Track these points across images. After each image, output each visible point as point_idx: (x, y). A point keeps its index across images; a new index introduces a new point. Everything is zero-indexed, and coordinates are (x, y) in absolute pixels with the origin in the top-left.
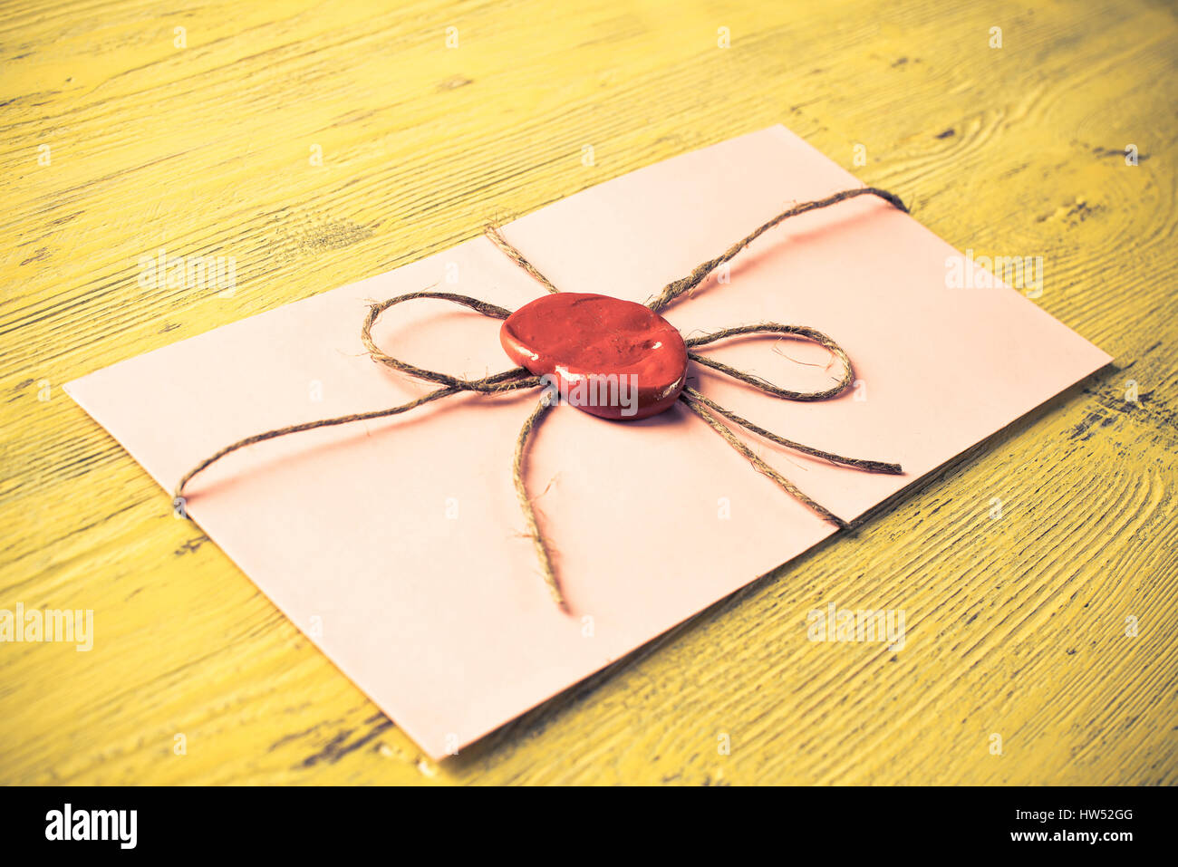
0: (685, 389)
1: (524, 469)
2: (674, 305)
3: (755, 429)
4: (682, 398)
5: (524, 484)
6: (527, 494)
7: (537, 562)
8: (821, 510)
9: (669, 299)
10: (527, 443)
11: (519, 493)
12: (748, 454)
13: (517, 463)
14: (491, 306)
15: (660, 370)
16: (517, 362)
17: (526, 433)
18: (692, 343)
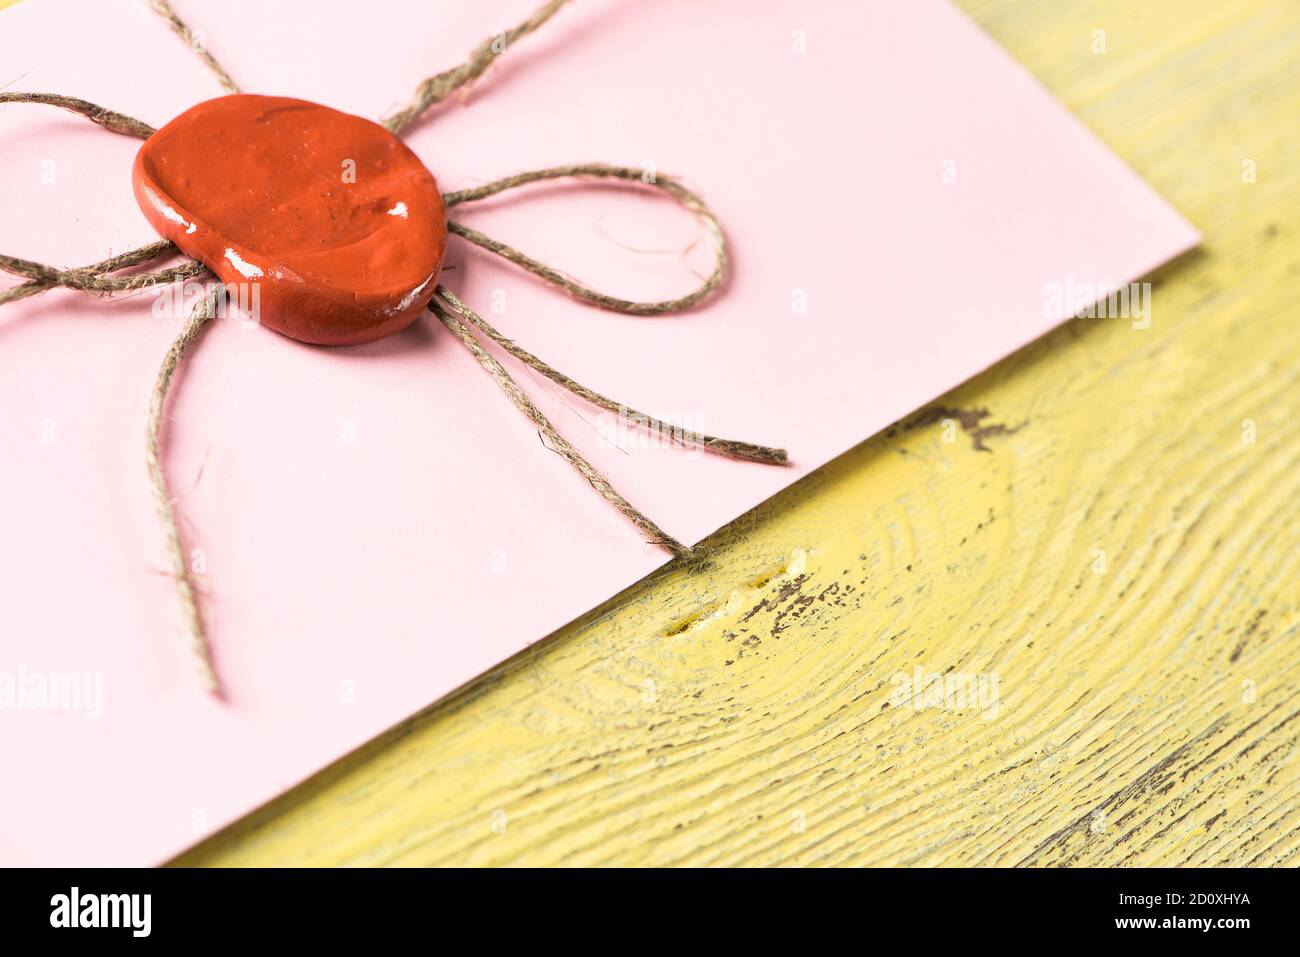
0: (438, 291)
1: (165, 441)
2: (435, 117)
3: (549, 373)
4: (433, 307)
5: (164, 471)
6: (168, 488)
7: (179, 611)
8: (645, 524)
9: (426, 106)
10: (170, 389)
11: (154, 488)
12: (534, 415)
13: (154, 430)
14: (119, 116)
15: (399, 257)
16: (160, 232)
17: (169, 372)
18: (457, 199)
